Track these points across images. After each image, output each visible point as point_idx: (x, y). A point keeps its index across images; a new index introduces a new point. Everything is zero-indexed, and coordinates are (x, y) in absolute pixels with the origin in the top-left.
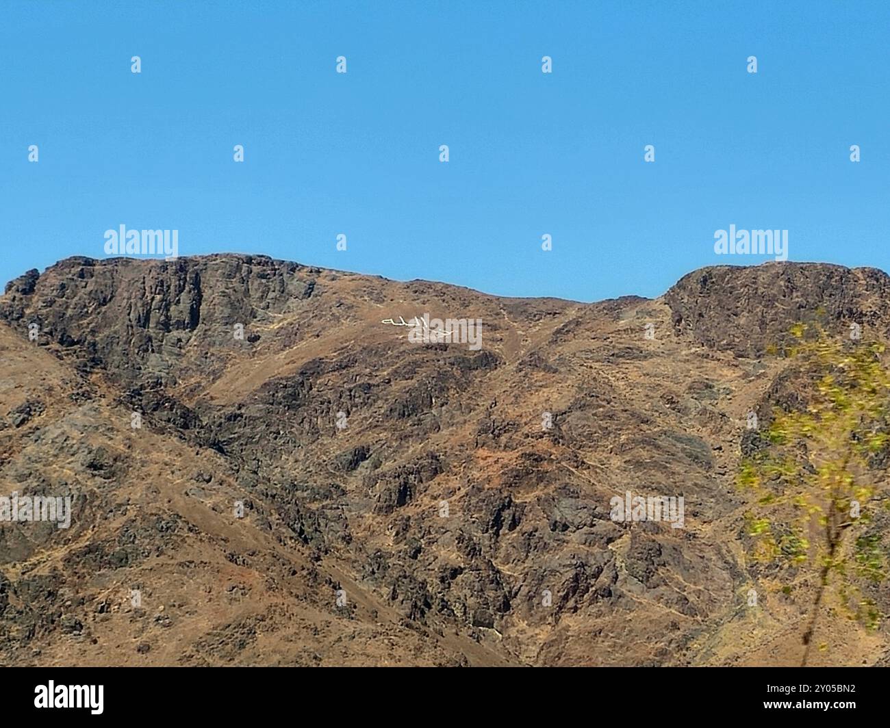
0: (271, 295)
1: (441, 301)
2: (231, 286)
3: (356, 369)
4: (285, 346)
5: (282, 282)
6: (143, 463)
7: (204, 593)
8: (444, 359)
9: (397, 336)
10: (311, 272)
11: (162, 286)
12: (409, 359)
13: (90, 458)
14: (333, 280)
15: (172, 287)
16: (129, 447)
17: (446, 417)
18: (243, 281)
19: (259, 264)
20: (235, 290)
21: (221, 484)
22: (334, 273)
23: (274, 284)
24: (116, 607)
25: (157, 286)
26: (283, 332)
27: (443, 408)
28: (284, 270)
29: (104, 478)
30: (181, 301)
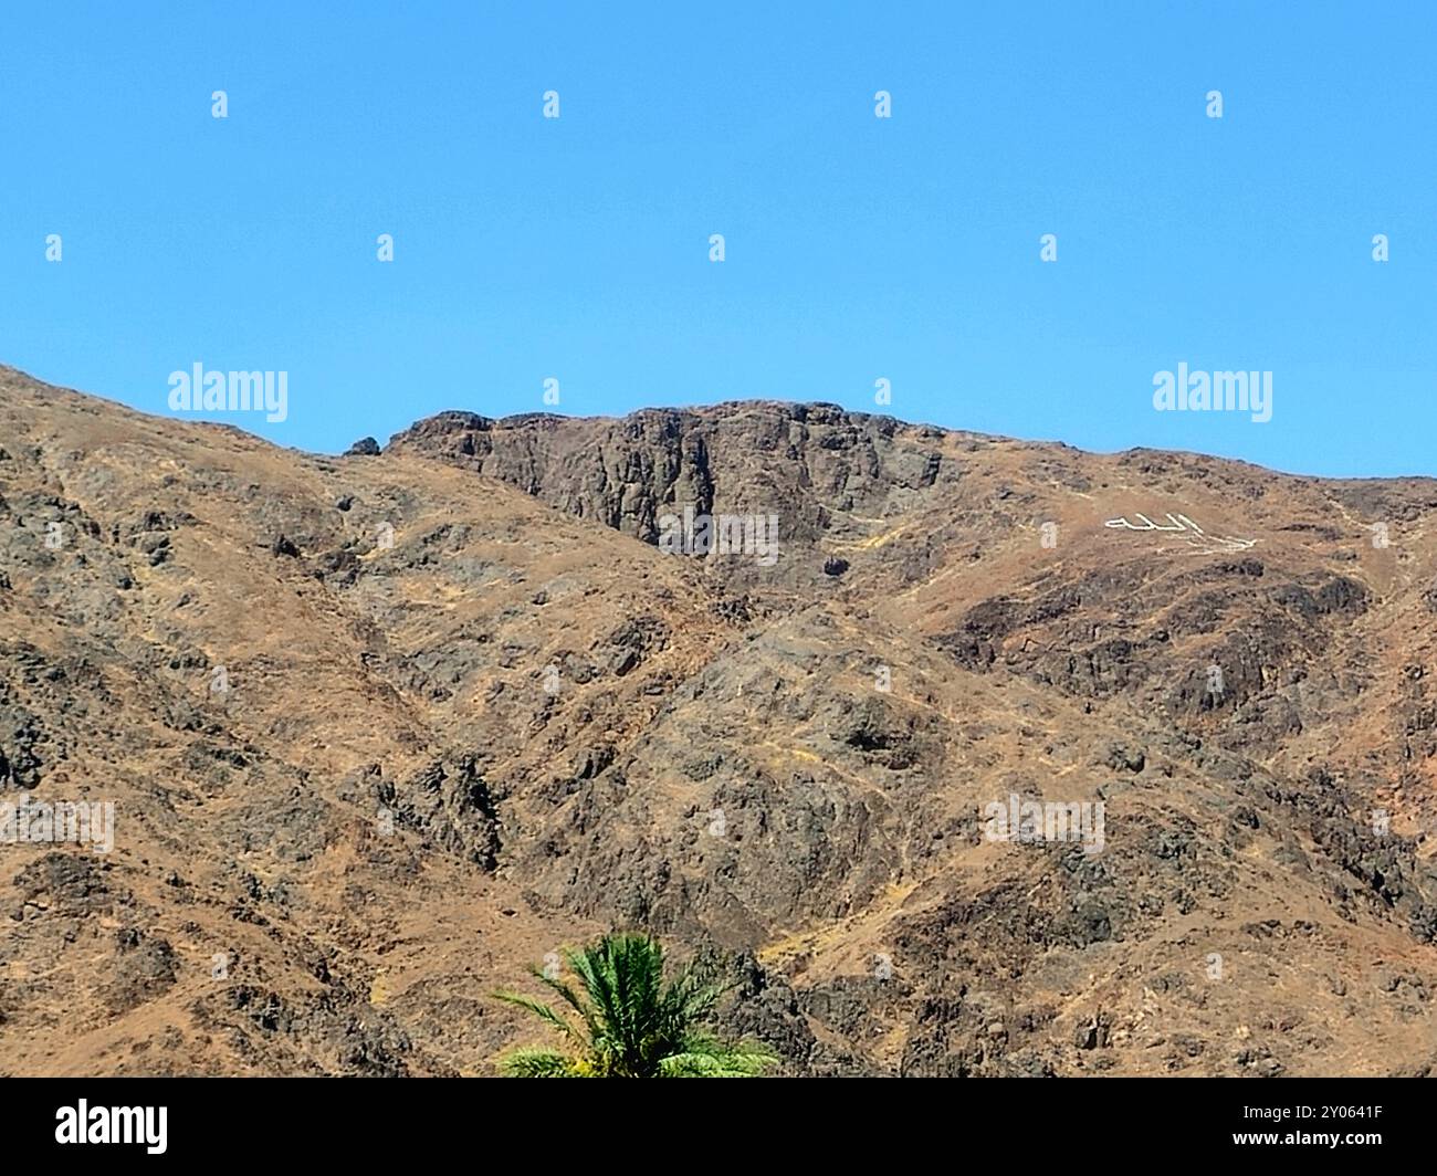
0: (854, 481)
1: (1205, 486)
2: (774, 464)
3: (1081, 616)
4: (910, 579)
5: (872, 454)
6: (975, 734)
7: (1330, 997)
8: (1265, 592)
9: (1152, 549)
10: (926, 435)
11: (638, 465)
12: (1195, 590)
13: (851, 724)
14: (974, 449)
15: (656, 469)
16: (929, 700)
17: (1308, 705)
18: (794, 453)
19: (822, 420)
20: (781, 473)
21: (1169, 775)
22: (970, 437)
23: (858, 459)
24: (1123, 1033)
25: (628, 465)
26: (894, 552)
27: (1300, 685)
28: (874, 432)
29: (892, 767)
30: (677, 494)
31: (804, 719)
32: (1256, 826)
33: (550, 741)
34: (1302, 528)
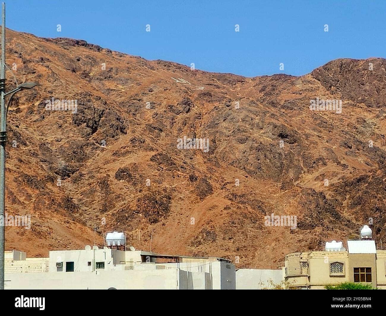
10: (108, 51)
13: (279, 132)
14: (121, 57)
22: (118, 53)
31: (262, 129)
34: (210, 85)
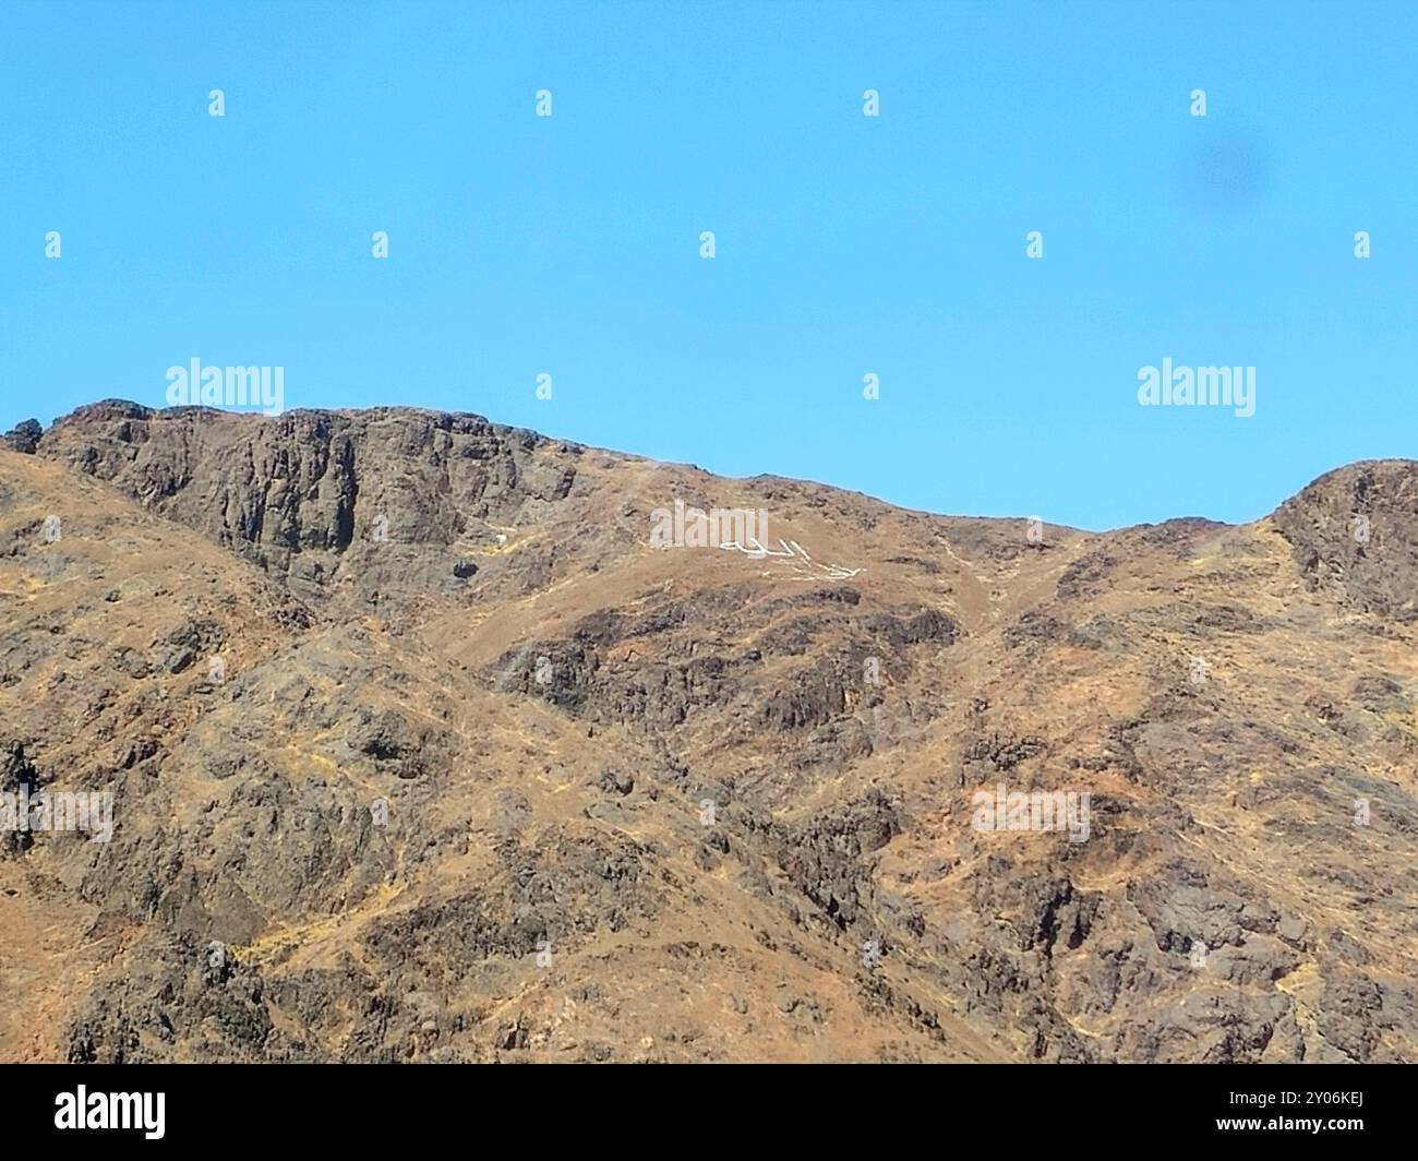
0: (491, 490)
1: (821, 516)
2: (415, 469)
3: (686, 631)
4: (531, 587)
5: (512, 466)
6: (482, 750)
7: (732, 1014)
8: (857, 619)
9: (758, 572)
10: (564, 451)
11: (285, 462)
12: (791, 614)
13: (368, 734)
14: (608, 467)
15: (302, 466)
16: (445, 715)
17: (881, 728)
18: (437, 460)
19: (466, 430)
20: (423, 478)
21: (655, 799)
22: (606, 455)
23: (497, 469)
24: (540, 1037)
25: (276, 461)
26: (521, 559)
27: (876, 710)
28: (514, 445)
29: (401, 776)
30: (321, 492)
31: (327, 726)
32: (727, 850)
33: (100, 732)
34: (906, 561)
